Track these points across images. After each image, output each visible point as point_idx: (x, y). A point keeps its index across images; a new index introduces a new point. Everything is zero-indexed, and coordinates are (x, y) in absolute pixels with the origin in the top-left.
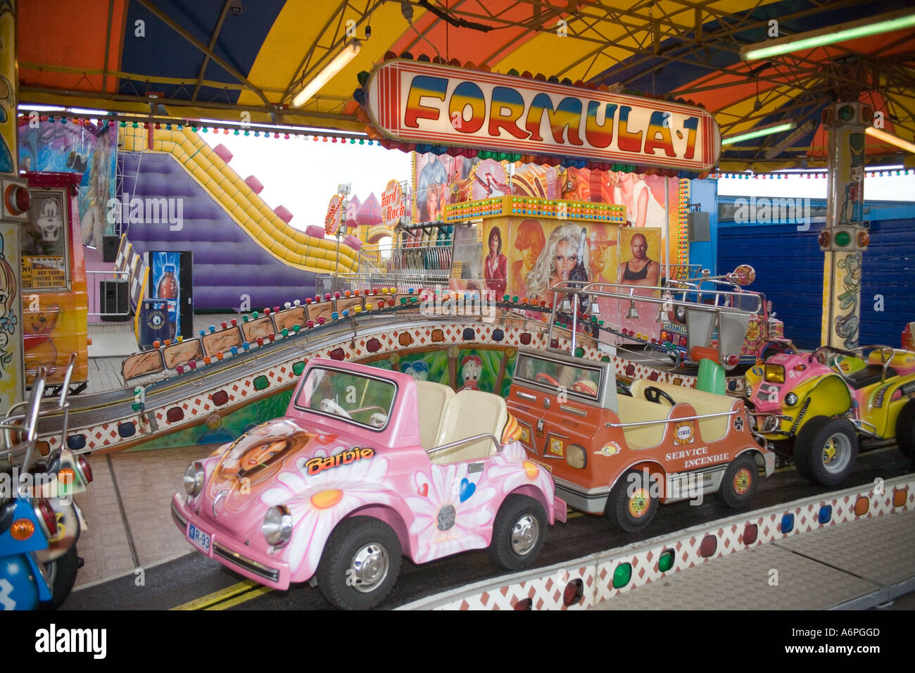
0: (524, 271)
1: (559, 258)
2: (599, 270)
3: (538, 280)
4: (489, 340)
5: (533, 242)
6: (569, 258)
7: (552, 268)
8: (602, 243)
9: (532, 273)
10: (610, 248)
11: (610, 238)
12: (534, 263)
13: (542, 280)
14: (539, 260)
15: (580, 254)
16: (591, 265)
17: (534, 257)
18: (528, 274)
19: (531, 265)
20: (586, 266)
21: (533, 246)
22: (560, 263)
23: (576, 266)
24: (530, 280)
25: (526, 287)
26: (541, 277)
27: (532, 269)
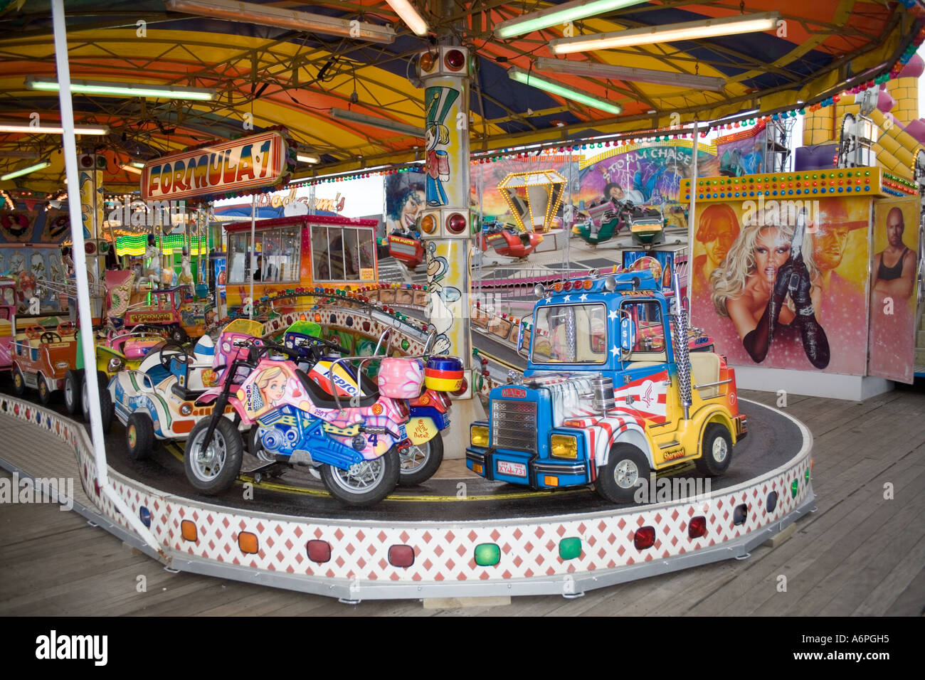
0: (708, 268)
1: (760, 250)
2: (831, 266)
3: (728, 279)
4: (344, 325)
5: (721, 232)
6: (777, 250)
7: (749, 263)
8: (836, 226)
9: (719, 271)
10: (852, 233)
11: (853, 218)
12: (723, 258)
13: (735, 279)
14: (730, 253)
15: (796, 244)
16: (816, 258)
17: (723, 250)
18: (714, 272)
19: (719, 261)
20: (807, 259)
21: (722, 236)
22: (762, 257)
23: (789, 260)
24: (716, 278)
25: (711, 287)
26: (733, 275)
27: (720, 265)
